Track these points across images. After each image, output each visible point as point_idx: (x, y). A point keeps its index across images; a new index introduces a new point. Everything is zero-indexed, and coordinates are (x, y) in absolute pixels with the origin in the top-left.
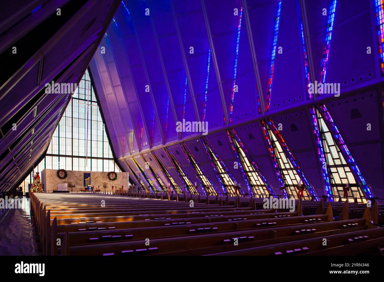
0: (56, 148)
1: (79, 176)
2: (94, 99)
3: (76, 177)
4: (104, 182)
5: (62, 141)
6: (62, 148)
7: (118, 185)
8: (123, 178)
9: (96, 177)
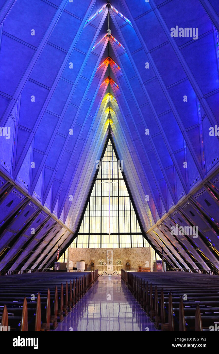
0: (86, 226)
1: (101, 254)
2: (121, 176)
3: (99, 255)
4: (127, 259)
5: (92, 219)
6: (92, 226)
7: (141, 262)
8: (146, 254)
9: (118, 254)
